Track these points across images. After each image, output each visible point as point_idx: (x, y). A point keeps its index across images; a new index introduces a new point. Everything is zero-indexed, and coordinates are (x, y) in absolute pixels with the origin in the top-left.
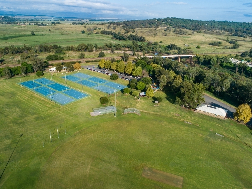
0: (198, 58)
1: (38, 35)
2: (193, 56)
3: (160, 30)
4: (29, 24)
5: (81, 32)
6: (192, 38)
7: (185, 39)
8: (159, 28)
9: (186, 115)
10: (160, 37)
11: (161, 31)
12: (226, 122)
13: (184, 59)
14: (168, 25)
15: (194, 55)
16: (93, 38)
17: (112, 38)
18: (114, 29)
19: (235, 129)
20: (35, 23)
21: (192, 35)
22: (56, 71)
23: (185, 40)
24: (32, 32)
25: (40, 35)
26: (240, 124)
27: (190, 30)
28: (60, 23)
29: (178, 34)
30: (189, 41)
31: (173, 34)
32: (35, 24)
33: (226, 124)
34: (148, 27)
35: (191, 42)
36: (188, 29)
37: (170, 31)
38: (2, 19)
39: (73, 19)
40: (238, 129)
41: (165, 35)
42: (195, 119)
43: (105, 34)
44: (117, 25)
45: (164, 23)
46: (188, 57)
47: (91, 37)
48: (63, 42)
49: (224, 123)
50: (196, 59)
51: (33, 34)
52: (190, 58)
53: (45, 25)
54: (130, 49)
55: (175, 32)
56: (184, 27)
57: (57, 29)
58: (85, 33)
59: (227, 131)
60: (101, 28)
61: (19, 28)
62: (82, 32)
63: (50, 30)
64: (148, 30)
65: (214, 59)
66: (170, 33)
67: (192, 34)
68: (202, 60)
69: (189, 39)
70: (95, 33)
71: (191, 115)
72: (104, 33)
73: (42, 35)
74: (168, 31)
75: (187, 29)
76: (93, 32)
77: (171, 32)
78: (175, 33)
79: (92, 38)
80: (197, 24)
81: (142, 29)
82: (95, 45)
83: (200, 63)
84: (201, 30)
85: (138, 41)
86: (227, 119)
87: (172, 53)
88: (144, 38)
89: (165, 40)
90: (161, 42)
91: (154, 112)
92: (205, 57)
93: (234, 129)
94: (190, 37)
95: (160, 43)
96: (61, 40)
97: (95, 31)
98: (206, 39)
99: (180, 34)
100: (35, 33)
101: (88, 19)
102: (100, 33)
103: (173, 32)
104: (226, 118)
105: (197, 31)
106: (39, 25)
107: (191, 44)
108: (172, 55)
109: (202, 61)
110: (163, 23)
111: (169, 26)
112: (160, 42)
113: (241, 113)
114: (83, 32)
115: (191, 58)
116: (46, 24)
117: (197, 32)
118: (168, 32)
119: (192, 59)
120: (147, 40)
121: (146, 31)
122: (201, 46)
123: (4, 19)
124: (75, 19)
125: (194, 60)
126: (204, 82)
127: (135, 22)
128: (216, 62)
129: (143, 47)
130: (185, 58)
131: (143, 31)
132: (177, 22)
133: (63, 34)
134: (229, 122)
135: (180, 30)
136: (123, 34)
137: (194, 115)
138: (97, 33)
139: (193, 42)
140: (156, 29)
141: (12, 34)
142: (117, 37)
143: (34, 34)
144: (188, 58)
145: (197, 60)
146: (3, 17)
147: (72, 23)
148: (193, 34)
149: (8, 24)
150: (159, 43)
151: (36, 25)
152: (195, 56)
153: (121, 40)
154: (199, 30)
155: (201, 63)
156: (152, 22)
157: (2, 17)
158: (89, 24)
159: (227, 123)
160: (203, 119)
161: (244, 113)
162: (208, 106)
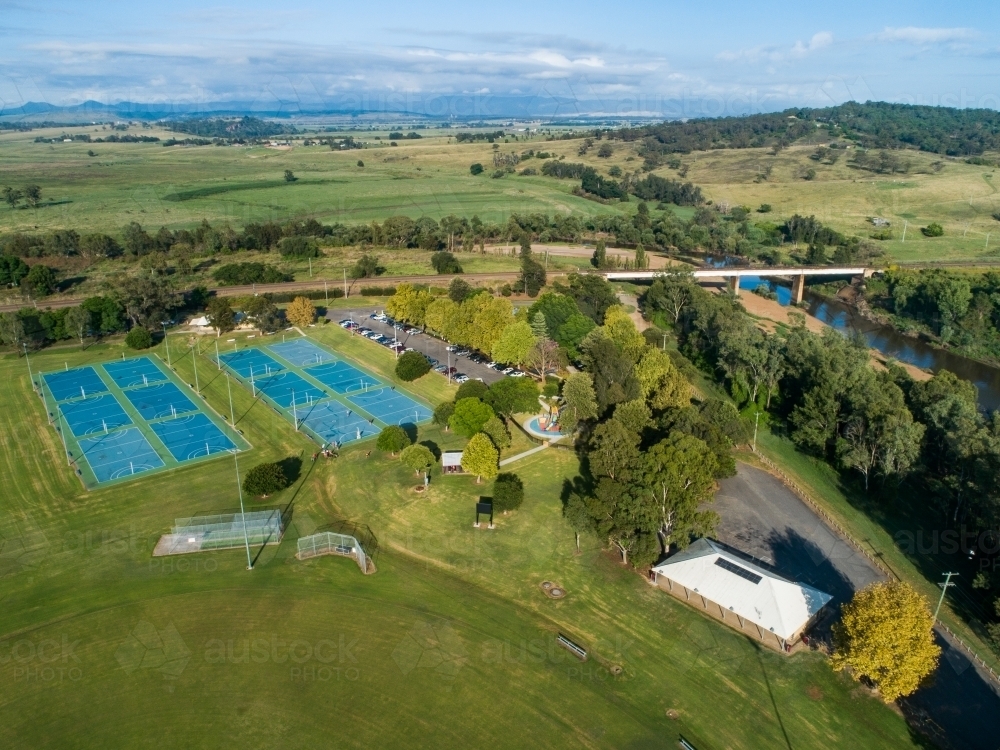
0: (891, 284)
1: (305, 183)
2: (869, 273)
3: (794, 158)
4: (302, 142)
5: (469, 170)
6: (920, 190)
7: (884, 192)
8: (792, 148)
9: (596, 598)
10: (774, 187)
11: (795, 161)
12: (786, 675)
13: (830, 288)
14: (837, 136)
15: (877, 268)
16: (498, 193)
17: (575, 192)
18: (605, 153)
19: (818, 726)
20: (324, 141)
21: (932, 174)
22: (211, 328)
23: (885, 196)
24: (287, 171)
25: (314, 182)
26: (865, 696)
27: (936, 152)
28: (419, 137)
29: (871, 173)
30: (903, 201)
31: (848, 171)
32: (326, 143)
33: (781, 683)
34: (744, 146)
35: (906, 208)
36: (928, 150)
37: (834, 160)
38: (236, 127)
39: (485, 122)
40: (836, 728)
41: (806, 178)
42: (628, 625)
43: (556, 174)
44: (623, 138)
45: (822, 127)
46: (848, 278)
47: (490, 190)
48: (372, 208)
49: (773, 678)
50: (883, 290)
51: (289, 180)
52: (854, 281)
53: (358, 146)
54: (613, 237)
55: (857, 163)
56: (908, 140)
57: (391, 160)
58: (486, 172)
59: (760, 730)
60: (550, 152)
61: (266, 157)
62: (472, 167)
63: (361, 164)
64: (741, 158)
65: (954, 293)
66: (834, 167)
67: (932, 170)
68: (903, 294)
69: (906, 192)
70: (521, 174)
71: (623, 600)
72: (556, 170)
73: (322, 182)
74: (826, 161)
75: (922, 149)
76: (512, 168)
77: (841, 165)
78: (857, 168)
79: (493, 192)
80: (979, 125)
81: (715, 155)
82: (473, 220)
83: (896, 308)
84: (987, 155)
85: (675, 202)
86: (808, 648)
87: (787, 259)
88: (698, 189)
89: (790, 200)
90: (765, 209)
91: (452, 558)
92: (924, 278)
93: (811, 727)
94: (917, 186)
95: (762, 211)
96: (372, 199)
97: (522, 166)
98: (992, 190)
99: (878, 172)
100: (296, 175)
101: (541, 118)
102: (538, 170)
103: (851, 164)
104: (806, 642)
105: (966, 159)
106: (336, 147)
107: (905, 216)
108: (787, 266)
109: (904, 297)
110: (818, 125)
111: (840, 140)
112: (762, 206)
113: (860, 634)
114: (477, 169)
115: (860, 284)
116: (362, 141)
117: (969, 162)
118: (826, 164)
119: (864, 287)
120: (707, 200)
121: (733, 160)
122: (950, 226)
123: (243, 129)
124: (490, 122)
125: (871, 293)
126: (803, 413)
127: (699, 126)
128: (964, 308)
129: (667, 230)
130: (835, 283)
131: (718, 162)
132: (886, 120)
133: (398, 177)
134: (809, 674)
135: (883, 156)
136: (628, 175)
137: (637, 605)
138: (527, 172)
139: (919, 205)
140: (776, 150)
141: (221, 179)
142: (594, 189)
143: (296, 179)
144: (850, 282)
145: (886, 291)
146: (239, 122)
147: (457, 137)
148: (938, 170)
149: (237, 145)
150: (759, 211)
151: (327, 147)
152: (879, 271)
153: (604, 197)
154: (979, 151)
155: (900, 305)
156: (769, 124)
157: (238, 120)
158: (517, 139)
159: (787, 677)
160: (671, 632)
161: (879, 636)
162: (720, 562)
